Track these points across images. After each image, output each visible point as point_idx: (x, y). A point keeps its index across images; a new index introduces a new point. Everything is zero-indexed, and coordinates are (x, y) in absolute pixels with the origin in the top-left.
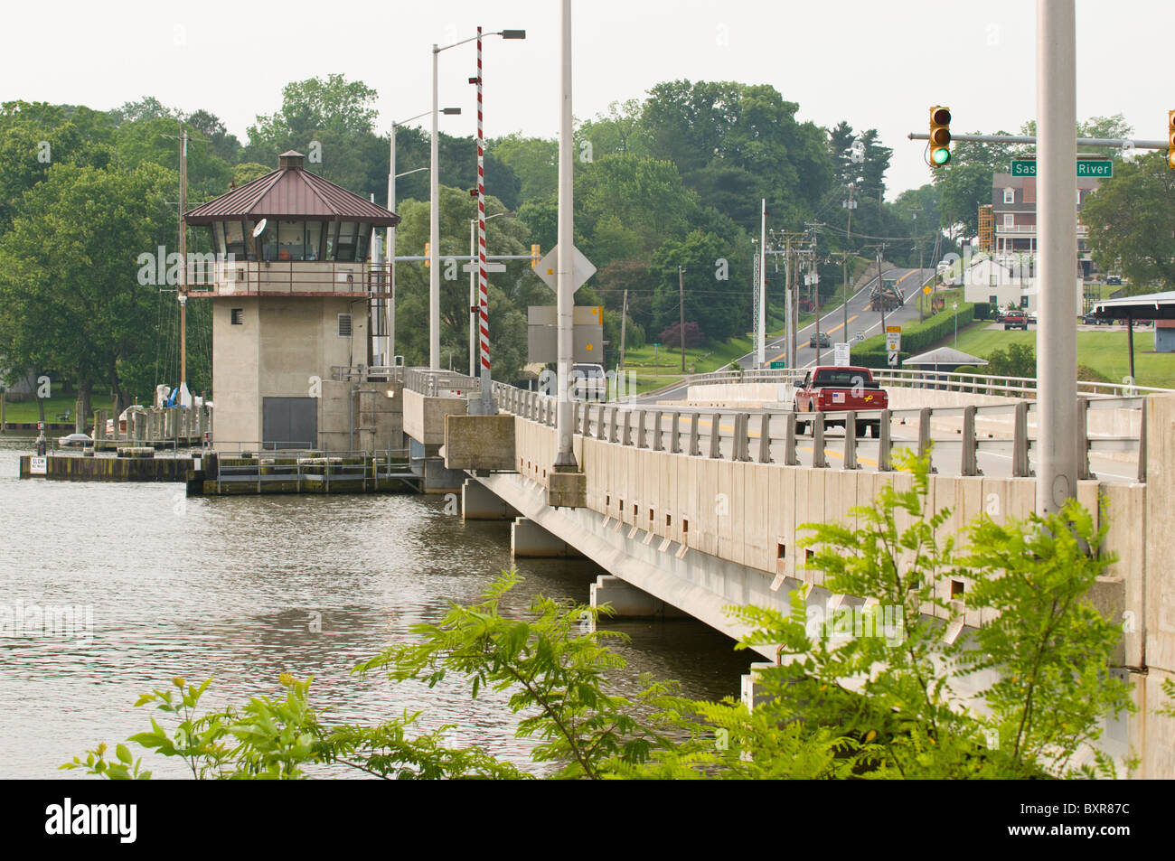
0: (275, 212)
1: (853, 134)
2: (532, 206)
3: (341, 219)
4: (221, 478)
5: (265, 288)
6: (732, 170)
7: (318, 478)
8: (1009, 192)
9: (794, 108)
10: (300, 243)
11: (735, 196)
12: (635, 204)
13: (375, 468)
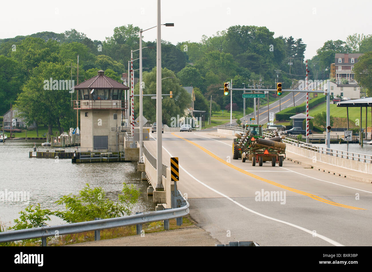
0: (96, 87)
1: (294, 40)
2: (187, 68)
3: (114, 89)
4: (81, 158)
5: (94, 107)
6: (252, 54)
7: (106, 158)
8: (340, 59)
9: (273, 34)
10: (103, 95)
11: (253, 62)
12: (220, 67)
13: (121, 155)
